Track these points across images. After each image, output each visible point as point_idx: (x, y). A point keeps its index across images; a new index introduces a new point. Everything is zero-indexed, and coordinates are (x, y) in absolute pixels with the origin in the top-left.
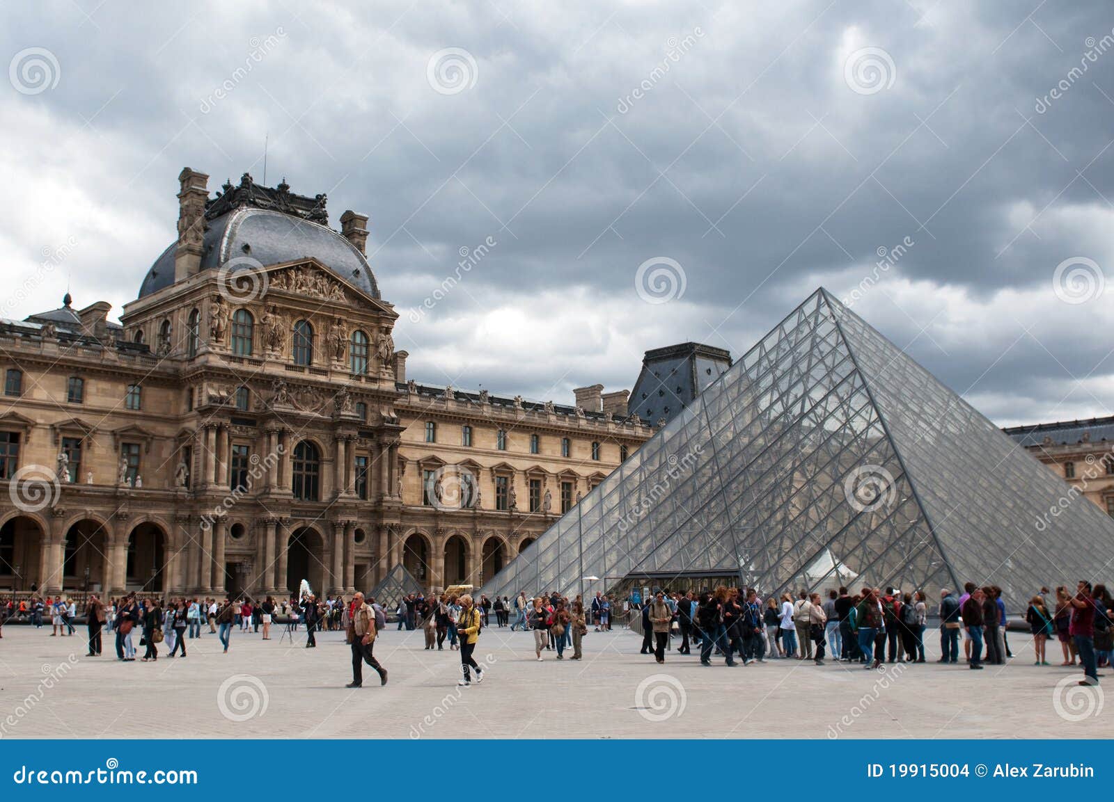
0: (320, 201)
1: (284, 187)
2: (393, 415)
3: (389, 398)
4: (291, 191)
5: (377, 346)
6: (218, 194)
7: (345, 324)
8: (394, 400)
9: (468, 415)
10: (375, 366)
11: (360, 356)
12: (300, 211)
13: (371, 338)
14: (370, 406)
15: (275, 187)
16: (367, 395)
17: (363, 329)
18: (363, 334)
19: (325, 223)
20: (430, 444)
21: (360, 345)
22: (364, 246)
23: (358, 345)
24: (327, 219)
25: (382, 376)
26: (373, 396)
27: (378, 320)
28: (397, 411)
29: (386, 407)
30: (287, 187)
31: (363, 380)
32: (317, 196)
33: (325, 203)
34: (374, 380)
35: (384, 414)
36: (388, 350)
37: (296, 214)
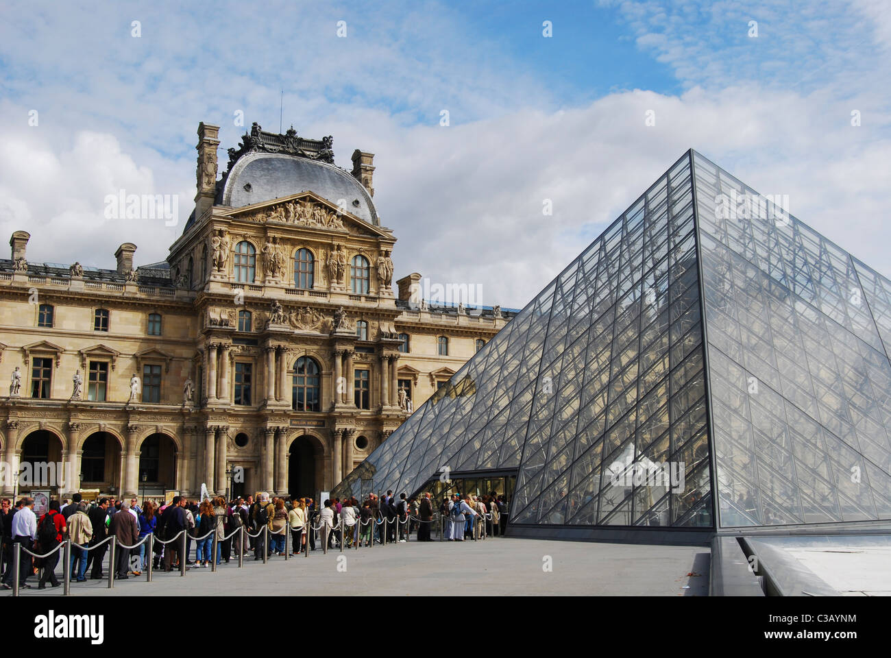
0: (326, 143)
1: (291, 133)
2: (393, 330)
3: (389, 316)
4: (299, 135)
6: (240, 144)
7: (345, 250)
8: (394, 315)
9: (479, 329)
11: (362, 279)
12: (308, 153)
13: (371, 262)
14: (370, 323)
15: (284, 133)
16: (367, 314)
17: (363, 254)
18: (363, 257)
19: (332, 162)
20: (441, 357)
21: (361, 269)
22: (371, 180)
23: (359, 268)
24: (333, 158)
25: (381, 296)
26: (372, 314)
27: (378, 245)
28: (397, 328)
29: (386, 324)
30: (295, 132)
31: (363, 299)
32: (324, 138)
33: (331, 144)
34: (374, 299)
35: (384, 329)
36: (387, 272)
37: (304, 155)
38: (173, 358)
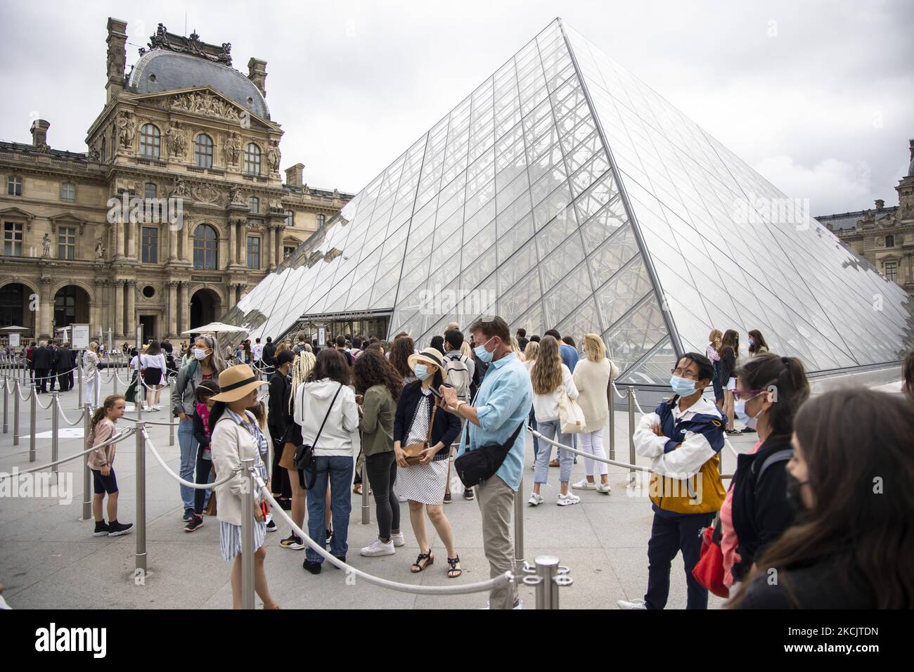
0: (225, 48)
1: (194, 37)
2: (280, 206)
3: (277, 194)
4: (202, 40)
5: (267, 155)
7: (240, 138)
8: (281, 195)
10: (266, 170)
11: (255, 163)
12: (208, 56)
13: (262, 149)
14: (261, 199)
15: (187, 36)
16: (258, 191)
17: (255, 142)
18: (256, 145)
19: (229, 65)
21: (254, 154)
22: (264, 84)
23: (252, 154)
24: (231, 62)
25: (271, 177)
26: (263, 192)
27: (268, 136)
28: (284, 205)
29: (275, 201)
30: (197, 37)
31: (255, 180)
32: (222, 45)
33: (230, 50)
34: (264, 180)
35: (273, 205)
36: (276, 158)
37: (205, 57)
38: (87, 221)
